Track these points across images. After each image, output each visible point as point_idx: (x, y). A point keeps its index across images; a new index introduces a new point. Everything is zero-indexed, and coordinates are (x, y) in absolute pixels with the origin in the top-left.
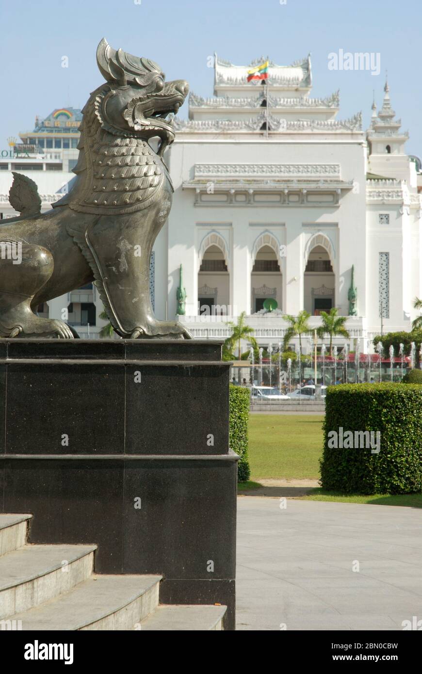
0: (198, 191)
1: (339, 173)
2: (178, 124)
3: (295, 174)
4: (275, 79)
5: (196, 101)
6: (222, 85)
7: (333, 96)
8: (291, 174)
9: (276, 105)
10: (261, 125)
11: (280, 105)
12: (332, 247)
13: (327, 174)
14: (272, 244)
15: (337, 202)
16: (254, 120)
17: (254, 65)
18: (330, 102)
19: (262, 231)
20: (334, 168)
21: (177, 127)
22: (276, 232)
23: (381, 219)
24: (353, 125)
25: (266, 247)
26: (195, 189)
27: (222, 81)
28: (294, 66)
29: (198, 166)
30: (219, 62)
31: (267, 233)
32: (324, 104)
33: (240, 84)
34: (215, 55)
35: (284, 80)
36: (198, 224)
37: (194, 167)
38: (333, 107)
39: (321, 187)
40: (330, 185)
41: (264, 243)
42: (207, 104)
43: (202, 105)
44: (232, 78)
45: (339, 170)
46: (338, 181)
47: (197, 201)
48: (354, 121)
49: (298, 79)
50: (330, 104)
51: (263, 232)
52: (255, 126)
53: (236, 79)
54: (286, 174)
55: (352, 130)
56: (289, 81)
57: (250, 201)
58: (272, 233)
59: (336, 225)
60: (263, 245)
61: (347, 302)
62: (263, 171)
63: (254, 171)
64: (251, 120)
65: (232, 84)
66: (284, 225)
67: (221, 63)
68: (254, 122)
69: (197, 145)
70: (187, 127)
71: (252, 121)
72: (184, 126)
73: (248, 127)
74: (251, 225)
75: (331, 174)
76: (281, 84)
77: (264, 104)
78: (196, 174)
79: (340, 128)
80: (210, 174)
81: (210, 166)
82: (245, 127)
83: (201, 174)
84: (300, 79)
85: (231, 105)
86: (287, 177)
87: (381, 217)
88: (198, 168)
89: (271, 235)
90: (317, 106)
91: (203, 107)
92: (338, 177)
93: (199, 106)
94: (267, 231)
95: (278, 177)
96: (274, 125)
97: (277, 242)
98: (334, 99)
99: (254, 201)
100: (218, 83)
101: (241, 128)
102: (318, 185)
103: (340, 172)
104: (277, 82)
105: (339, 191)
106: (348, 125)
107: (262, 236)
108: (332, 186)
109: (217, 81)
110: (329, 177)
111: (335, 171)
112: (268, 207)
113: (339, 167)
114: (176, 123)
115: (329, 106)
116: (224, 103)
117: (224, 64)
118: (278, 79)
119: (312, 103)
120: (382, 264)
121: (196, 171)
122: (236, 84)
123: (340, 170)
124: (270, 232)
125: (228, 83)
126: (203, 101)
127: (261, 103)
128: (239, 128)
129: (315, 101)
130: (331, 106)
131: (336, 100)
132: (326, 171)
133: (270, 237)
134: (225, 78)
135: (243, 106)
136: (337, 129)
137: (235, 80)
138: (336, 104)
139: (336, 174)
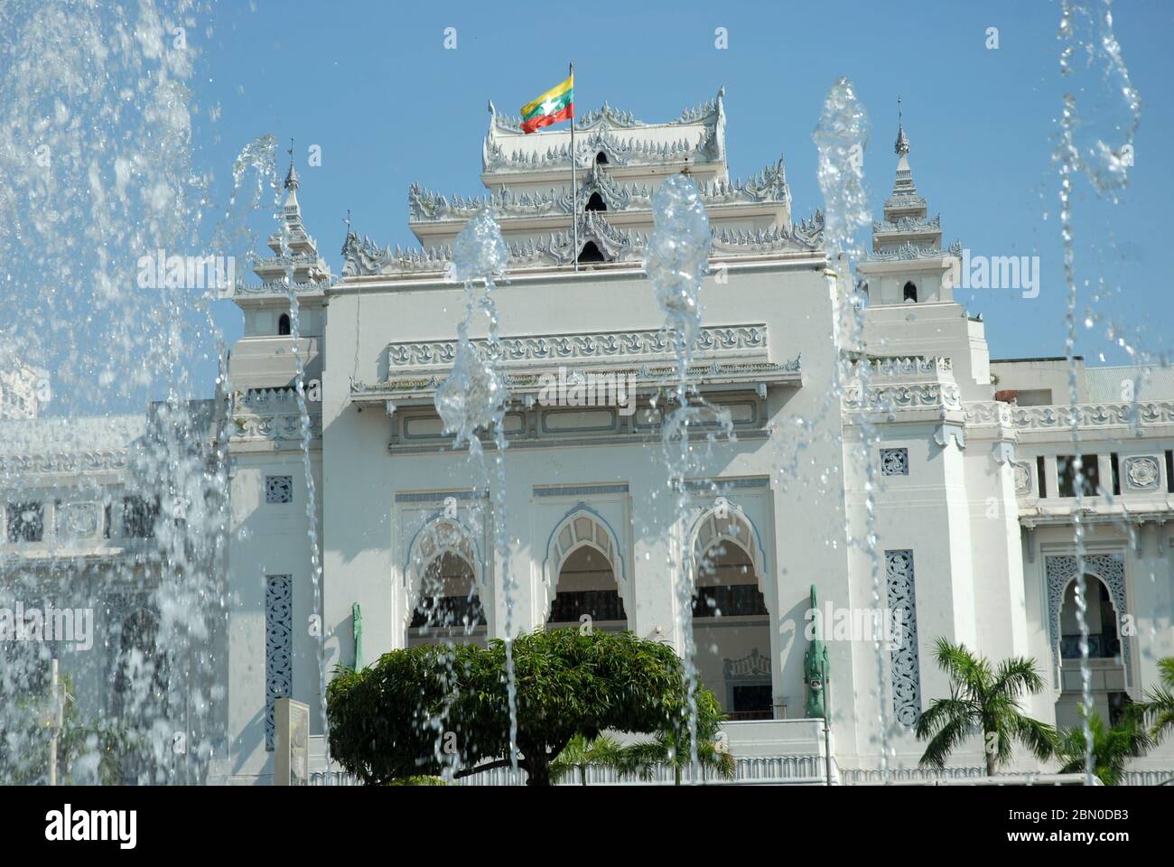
0: (392, 408)
1: (765, 345)
2: (372, 260)
3: (649, 355)
4: (630, 148)
5: (427, 206)
6: (499, 171)
7: (767, 174)
8: (640, 355)
9: (625, 204)
10: (579, 250)
11: (636, 203)
12: (756, 539)
13: (734, 350)
14: (598, 543)
15: (765, 420)
16: (561, 239)
17: (585, 126)
18: (759, 189)
19: (569, 508)
20: (752, 332)
21: (369, 266)
22: (606, 506)
23: (887, 461)
24: (815, 237)
25: (586, 550)
26: (383, 405)
27: (499, 163)
28: (683, 120)
29: (396, 348)
30: (500, 124)
31: (580, 513)
32: (747, 195)
33: (545, 165)
34: (490, 110)
35: (652, 150)
36: (401, 498)
37: (389, 349)
38: (769, 200)
39: (713, 382)
40: (738, 375)
41: (579, 540)
42: (452, 214)
43: (440, 214)
44: (525, 153)
45: (764, 338)
46: (761, 367)
47: (395, 435)
48: (817, 226)
49: (687, 147)
50: (761, 194)
51: (574, 510)
52: (565, 254)
53: (535, 156)
54: (627, 356)
55: (813, 249)
56: (664, 152)
57: (533, 429)
58: (596, 513)
59: (762, 481)
60: (577, 545)
61: (802, 687)
62: (566, 351)
63: (543, 352)
64: (554, 241)
65: (523, 168)
66: (626, 488)
67: (507, 127)
68: (562, 243)
69: (395, 294)
70: (395, 265)
71: (558, 240)
72: (385, 264)
73: (546, 254)
74: (541, 492)
75: (745, 350)
76: (645, 159)
77: (596, 203)
78: (393, 367)
79: (783, 245)
80: (429, 365)
81: (428, 345)
82: (540, 257)
83: (407, 366)
84: (692, 147)
85: (513, 211)
86: (628, 362)
87: (886, 456)
88: (396, 352)
89: (595, 519)
90: (727, 199)
91: (443, 219)
92: (765, 355)
93: (431, 218)
94: (581, 506)
95: (605, 363)
96: (613, 247)
97: (611, 534)
98: (770, 183)
99: (545, 430)
100: (491, 166)
101: (530, 260)
102: (706, 377)
103: (768, 342)
104: (635, 156)
105: (763, 390)
106: (801, 236)
107: (570, 520)
108: (743, 378)
109: (488, 162)
110: (740, 357)
111: (754, 341)
112: (581, 443)
113: (765, 329)
114: (366, 256)
115: (760, 199)
116: (495, 208)
117: (512, 129)
118: (638, 149)
119: (715, 194)
120: (895, 583)
121: (391, 359)
122: (534, 168)
123: (768, 336)
124: (589, 510)
125: (514, 166)
126: (444, 204)
127: (586, 201)
128: (524, 259)
129: (722, 189)
130: (764, 198)
131: (777, 182)
132: (731, 343)
133: (591, 522)
134: (507, 153)
135: (542, 210)
136: (773, 248)
137: (530, 158)
138: (777, 192)
139: (758, 349)
